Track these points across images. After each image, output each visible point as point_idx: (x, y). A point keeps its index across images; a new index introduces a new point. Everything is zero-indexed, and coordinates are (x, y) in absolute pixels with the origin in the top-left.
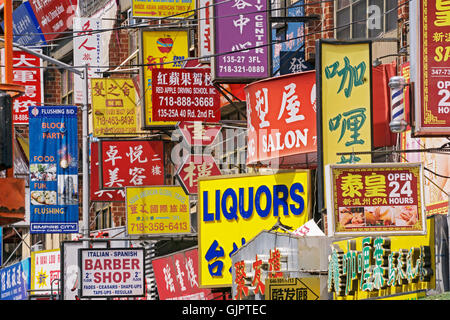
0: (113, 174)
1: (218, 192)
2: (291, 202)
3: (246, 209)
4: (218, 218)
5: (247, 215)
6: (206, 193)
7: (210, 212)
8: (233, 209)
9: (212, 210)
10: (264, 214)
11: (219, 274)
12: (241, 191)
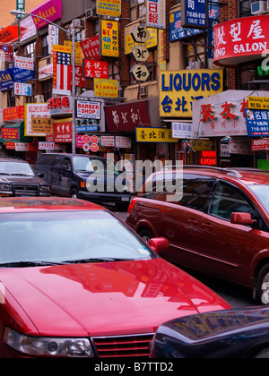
0: (89, 72)
1: (171, 75)
2: (211, 83)
3: (187, 85)
4: (171, 90)
5: (187, 89)
6: (163, 76)
7: (166, 86)
8: (180, 85)
9: (167, 84)
10: (196, 89)
11: (169, 111)
12: (184, 75)
